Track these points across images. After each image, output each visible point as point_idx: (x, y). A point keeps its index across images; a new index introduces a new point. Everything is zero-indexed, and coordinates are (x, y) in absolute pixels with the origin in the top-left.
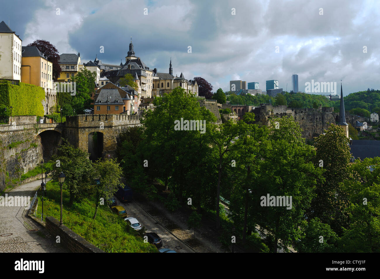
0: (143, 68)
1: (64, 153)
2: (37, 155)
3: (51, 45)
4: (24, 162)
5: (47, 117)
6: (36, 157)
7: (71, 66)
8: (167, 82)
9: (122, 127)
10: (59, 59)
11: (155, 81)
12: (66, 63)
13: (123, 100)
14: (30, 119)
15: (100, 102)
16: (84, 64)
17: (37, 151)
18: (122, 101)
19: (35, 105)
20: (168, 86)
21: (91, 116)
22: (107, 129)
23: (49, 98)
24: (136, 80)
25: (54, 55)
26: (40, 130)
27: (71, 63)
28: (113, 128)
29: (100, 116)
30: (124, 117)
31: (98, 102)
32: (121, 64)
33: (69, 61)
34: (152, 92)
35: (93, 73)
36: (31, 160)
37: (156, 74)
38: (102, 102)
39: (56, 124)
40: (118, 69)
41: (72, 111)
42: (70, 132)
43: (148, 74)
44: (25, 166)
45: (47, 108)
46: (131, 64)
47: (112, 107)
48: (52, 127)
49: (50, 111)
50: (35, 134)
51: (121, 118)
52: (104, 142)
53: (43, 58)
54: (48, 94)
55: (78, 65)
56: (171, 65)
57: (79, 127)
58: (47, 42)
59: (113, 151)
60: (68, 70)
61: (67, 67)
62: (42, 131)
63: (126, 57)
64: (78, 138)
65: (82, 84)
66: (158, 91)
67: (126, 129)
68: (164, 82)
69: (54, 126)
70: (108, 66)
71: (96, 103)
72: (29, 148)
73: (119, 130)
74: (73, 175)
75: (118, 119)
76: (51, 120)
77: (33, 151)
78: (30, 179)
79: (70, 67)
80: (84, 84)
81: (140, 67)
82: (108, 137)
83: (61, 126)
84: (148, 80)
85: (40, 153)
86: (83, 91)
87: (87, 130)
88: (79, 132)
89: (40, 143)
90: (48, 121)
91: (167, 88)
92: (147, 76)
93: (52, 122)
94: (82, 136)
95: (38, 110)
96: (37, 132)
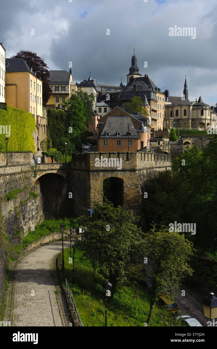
0: (152, 89)
1: (100, 214)
2: (37, 209)
3: (38, 58)
4: (24, 219)
5: (46, 155)
6: (36, 211)
7: (62, 87)
8: (183, 109)
9: (147, 172)
10: (49, 76)
11: (167, 107)
12: (55, 82)
13: (137, 132)
14: (25, 157)
15: (108, 134)
16: (77, 83)
17: (36, 203)
18: (137, 134)
19: (25, 137)
20: (185, 114)
21: (107, 153)
22: (128, 174)
23: (39, 128)
24: (145, 105)
25: (42, 71)
26: (39, 173)
27: (61, 82)
28: (137, 172)
29: (110, 154)
30: (150, 155)
31: (105, 135)
32: (121, 84)
33: (58, 80)
34: (163, 122)
35: (90, 96)
36: (31, 216)
37: (167, 99)
38: (109, 134)
39: (58, 165)
40: (118, 91)
41: (71, 147)
42: (77, 176)
43: (159, 98)
44: (25, 225)
45: (38, 143)
46: (138, 84)
47: (123, 142)
48: (54, 168)
49: (41, 147)
50: (33, 179)
51: (146, 158)
52: (125, 192)
53: (32, 74)
54: (38, 123)
55: (70, 85)
56: (185, 86)
57: (91, 169)
58: (34, 54)
59: (138, 206)
60: (57, 92)
61: (57, 89)
62: (41, 175)
63: (127, 75)
64: (90, 185)
65: (77, 111)
66: (171, 121)
67: (151, 174)
68: (179, 109)
69: (57, 168)
70: (105, 87)
71: (102, 135)
72: (28, 199)
73: (143, 175)
74: (119, 252)
75: (143, 160)
76: (50, 159)
77: (32, 203)
78: (34, 245)
79: (60, 88)
80: (80, 110)
81: (150, 87)
82: (130, 186)
83: (65, 167)
84: (158, 106)
85: (40, 206)
86: (79, 120)
87: (101, 174)
88: (91, 177)
89: (39, 191)
90: (47, 160)
91: (183, 117)
92: (158, 100)
93: (52, 162)
94: (95, 183)
95: (29, 144)
96: (35, 176)
